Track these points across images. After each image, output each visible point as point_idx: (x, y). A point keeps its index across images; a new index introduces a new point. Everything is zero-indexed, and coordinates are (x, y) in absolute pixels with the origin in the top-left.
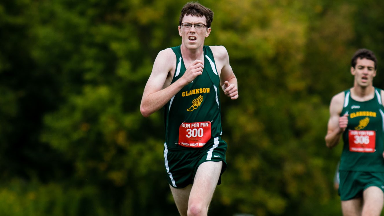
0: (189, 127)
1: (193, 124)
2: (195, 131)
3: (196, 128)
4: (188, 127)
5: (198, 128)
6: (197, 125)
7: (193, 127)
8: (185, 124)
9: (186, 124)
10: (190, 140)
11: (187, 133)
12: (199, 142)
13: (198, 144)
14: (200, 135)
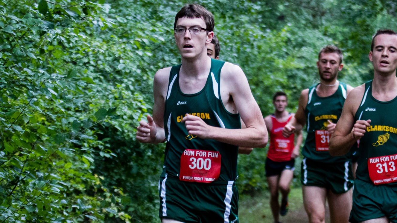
0: (193, 155)
1: (199, 152)
2: (200, 161)
3: (202, 157)
4: (191, 155)
5: (204, 158)
6: (204, 154)
7: (198, 155)
8: (188, 151)
9: (190, 151)
10: (193, 172)
11: (190, 163)
12: (205, 176)
13: (204, 179)
14: (207, 167)
